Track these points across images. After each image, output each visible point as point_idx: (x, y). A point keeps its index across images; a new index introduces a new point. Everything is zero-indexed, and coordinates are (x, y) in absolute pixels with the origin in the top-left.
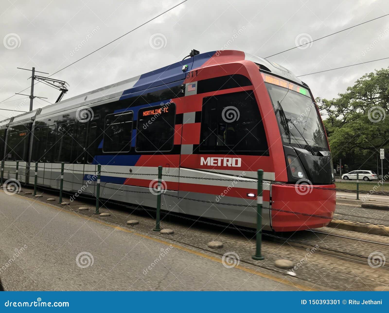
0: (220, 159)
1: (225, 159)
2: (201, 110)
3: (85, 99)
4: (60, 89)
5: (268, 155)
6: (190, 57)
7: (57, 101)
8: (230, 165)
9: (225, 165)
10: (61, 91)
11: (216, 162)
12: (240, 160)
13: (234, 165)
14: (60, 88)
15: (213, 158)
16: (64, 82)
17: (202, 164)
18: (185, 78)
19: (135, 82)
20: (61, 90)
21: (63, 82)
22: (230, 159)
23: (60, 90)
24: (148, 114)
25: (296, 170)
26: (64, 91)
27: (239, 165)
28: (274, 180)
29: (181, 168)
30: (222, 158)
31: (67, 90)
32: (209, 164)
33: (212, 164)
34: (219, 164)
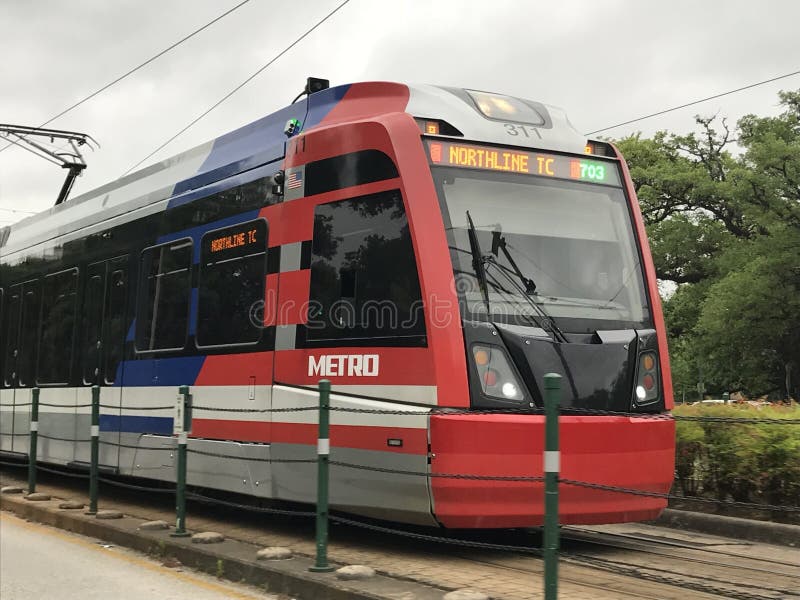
0: (341, 358)
1: (351, 358)
2: (311, 237)
3: (104, 203)
4: (63, 163)
5: (426, 346)
6: (305, 96)
7: (59, 201)
8: (359, 374)
9: (350, 373)
10: (68, 170)
11: (335, 365)
12: (376, 358)
13: (366, 373)
14: (62, 160)
15: (330, 357)
16: (84, 135)
17: (311, 373)
18: (282, 155)
19: (204, 158)
20: (67, 165)
21: (81, 137)
22: (359, 357)
23: (64, 167)
24: (220, 247)
25: (499, 379)
26: (76, 169)
27: (375, 373)
28: (436, 403)
29: (275, 386)
30: (346, 357)
31: (84, 167)
32: (322, 374)
33: (329, 373)
34: (341, 373)
